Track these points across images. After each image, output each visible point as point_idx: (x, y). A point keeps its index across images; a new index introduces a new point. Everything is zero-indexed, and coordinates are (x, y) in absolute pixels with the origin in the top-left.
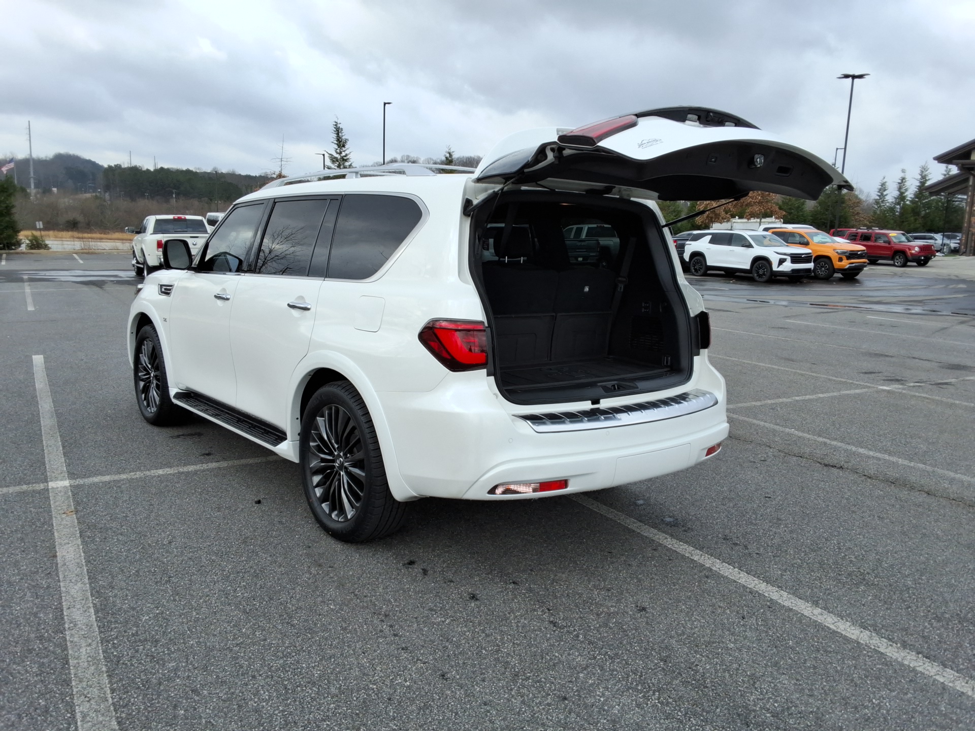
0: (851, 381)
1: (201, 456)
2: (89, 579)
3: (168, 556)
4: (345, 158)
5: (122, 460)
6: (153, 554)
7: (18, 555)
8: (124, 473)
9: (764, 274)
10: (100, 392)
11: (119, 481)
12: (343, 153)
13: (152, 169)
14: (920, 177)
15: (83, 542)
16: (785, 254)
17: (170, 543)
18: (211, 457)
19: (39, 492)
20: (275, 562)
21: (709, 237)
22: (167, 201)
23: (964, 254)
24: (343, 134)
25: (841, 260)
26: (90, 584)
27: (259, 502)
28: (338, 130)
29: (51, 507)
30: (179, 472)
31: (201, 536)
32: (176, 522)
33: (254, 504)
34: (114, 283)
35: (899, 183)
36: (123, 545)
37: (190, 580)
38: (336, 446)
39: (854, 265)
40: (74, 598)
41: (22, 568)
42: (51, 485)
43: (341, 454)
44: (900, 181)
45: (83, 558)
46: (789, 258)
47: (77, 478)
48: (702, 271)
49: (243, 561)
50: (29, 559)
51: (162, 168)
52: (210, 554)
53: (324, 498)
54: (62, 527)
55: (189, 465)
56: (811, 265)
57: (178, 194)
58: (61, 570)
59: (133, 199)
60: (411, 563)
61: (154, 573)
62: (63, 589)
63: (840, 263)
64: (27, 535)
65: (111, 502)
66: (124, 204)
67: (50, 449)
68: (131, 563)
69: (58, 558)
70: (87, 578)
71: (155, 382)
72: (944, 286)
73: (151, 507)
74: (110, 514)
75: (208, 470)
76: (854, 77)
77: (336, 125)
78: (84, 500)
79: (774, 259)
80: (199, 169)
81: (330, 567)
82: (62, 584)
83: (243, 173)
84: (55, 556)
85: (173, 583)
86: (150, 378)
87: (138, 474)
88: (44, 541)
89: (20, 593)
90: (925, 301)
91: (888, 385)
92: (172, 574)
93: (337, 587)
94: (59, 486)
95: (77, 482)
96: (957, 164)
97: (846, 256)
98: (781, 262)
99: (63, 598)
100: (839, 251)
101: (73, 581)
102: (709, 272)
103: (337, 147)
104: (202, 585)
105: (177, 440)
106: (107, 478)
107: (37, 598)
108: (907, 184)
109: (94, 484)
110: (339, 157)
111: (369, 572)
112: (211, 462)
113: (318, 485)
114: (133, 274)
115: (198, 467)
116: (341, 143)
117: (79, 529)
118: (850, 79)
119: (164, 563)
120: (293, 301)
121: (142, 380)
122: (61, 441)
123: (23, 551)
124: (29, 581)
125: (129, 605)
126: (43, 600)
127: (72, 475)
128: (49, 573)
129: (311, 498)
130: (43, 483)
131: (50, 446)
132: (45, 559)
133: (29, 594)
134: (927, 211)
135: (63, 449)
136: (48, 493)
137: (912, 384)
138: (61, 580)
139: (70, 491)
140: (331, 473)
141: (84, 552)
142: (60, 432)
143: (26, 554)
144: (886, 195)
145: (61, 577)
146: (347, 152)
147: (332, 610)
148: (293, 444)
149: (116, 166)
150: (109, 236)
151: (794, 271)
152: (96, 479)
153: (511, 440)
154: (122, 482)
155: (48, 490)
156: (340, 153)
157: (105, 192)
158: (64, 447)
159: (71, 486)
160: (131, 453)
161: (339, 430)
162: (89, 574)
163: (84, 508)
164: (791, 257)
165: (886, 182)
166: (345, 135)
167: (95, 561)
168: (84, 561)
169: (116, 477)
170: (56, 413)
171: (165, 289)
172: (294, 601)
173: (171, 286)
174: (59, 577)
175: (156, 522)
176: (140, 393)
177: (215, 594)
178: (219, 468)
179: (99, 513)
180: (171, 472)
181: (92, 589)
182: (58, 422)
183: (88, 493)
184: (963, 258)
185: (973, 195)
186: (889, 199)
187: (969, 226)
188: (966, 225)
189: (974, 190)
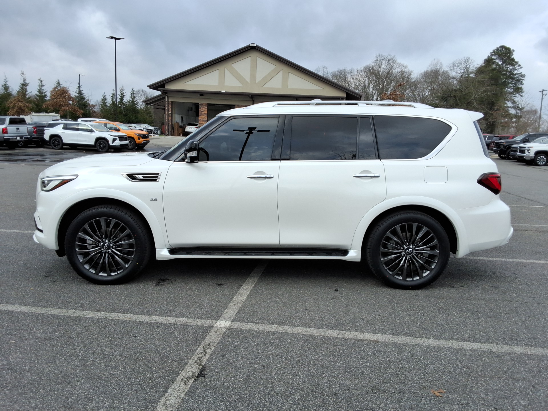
9: (104, 148)
16: (115, 136)
21: (62, 126)
25: (139, 139)
39: (145, 141)
44: (112, 95)
46: (118, 138)
48: (60, 146)
56: (127, 142)
63: (139, 141)
76: (116, 39)
79: (110, 139)
96: (159, 90)
97: (142, 137)
98: (114, 140)
100: (137, 134)
102: (64, 147)
134: (126, 112)
144: (106, 103)
151: (121, 145)
164: (119, 138)
173: (158, 174)
184: (168, 137)
185: (168, 106)
186: (108, 105)
187: (168, 121)
188: (166, 121)
189: (168, 103)
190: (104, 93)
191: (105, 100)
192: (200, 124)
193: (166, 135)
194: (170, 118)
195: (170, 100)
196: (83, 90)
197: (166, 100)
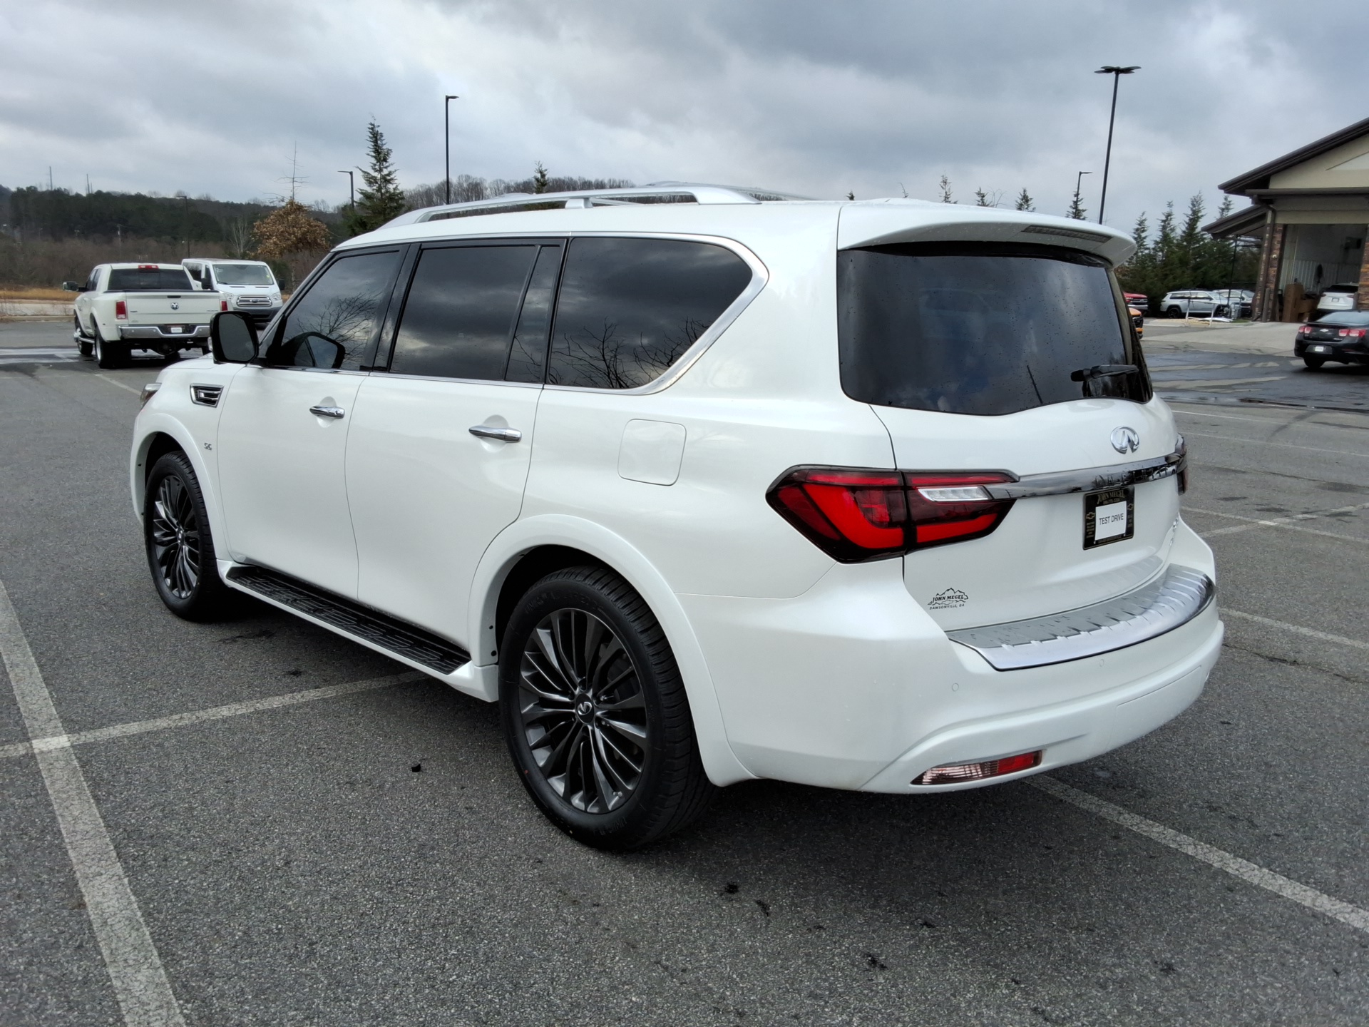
0: (1215, 514)
1: (284, 676)
2: (160, 955)
3: (293, 894)
4: (388, 178)
5: (149, 689)
6: (265, 890)
7: (10, 905)
8: (160, 716)
10: (76, 558)
11: (157, 733)
12: (384, 170)
13: (84, 194)
14: (1190, 212)
15: (127, 869)
17: (287, 863)
18: (302, 678)
19: (19, 762)
20: (493, 897)
22: (110, 241)
23: (1259, 318)
24: (384, 142)
26: (166, 967)
27: (417, 769)
28: (376, 137)
29: (47, 794)
30: (257, 712)
31: (338, 846)
32: (284, 816)
33: (410, 772)
34: (51, 368)
35: (1163, 221)
36: (202, 872)
37: (350, 948)
38: (578, 680)
40: (143, 1004)
41: (25, 936)
42: (38, 745)
43: (590, 694)
44: (1164, 218)
45: (135, 906)
47: (80, 730)
49: (433, 900)
50: (34, 913)
51: (99, 193)
52: (369, 887)
53: (554, 769)
54: (79, 837)
55: (270, 696)
57: (125, 231)
58: (101, 936)
59: (58, 239)
60: (732, 889)
61: (279, 936)
62: (117, 983)
64: (17, 858)
65: (154, 779)
66: (43, 246)
67: (17, 670)
68: (231, 914)
69: (89, 908)
70: (155, 953)
71: (186, 548)
72: (1248, 364)
73: (230, 785)
74: (160, 804)
75: (306, 704)
76: (1118, 71)
77: (372, 129)
78: (105, 775)
80: (155, 193)
81: (594, 905)
82: (111, 971)
83: (223, 200)
84: (82, 905)
85: (322, 956)
86: (175, 540)
87: (187, 719)
88: (52, 869)
89: (34, 999)
90: (1234, 387)
91: (1270, 520)
92: (311, 933)
93: (626, 952)
94: (51, 747)
95: (83, 738)
96: (1250, 195)
99: (122, 1004)
101: (131, 962)
103: (375, 162)
104: (377, 960)
105: (235, 647)
106: (134, 728)
107: (71, 1009)
108: (1174, 222)
109: (115, 741)
110: (379, 176)
111: (667, 913)
112: (307, 689)
113: (538, 746)
114: (77, 352)
115: (287, 699)
116: (381, 155)
117: (113, 840)
118: (1113, 74)
119: (290, 911)
120: (480, 423)
121: (162, 544)
122: (34, 654)
123: (19, 897)
124: (44, 969)
125: (255, 1016)
126: (83, 1013)
127: (71, 725)
128: (80, 947)
129: (526, 768)
130: (21, 741)
131: (17, 665)
132: (65, 913)
133: (52, 1001)
134: (1198, 260)
135: (42, 671)
136: (36, 764)
137: (1300, 516)
138: (107, 960)
139: (73, 757)
140: (567, 727)
141: (135, 894)
142: (27, 636)
143: (27, 903)
144: (1145, 238)
145: (105, 952)
146: (390, 169)
147: (639, 1006)
148: (483, 671)
149: (29, 189)
150: (23, 294)
152: (115, 731)
153: (955, 687)
154: (162, 736)
155: (33, 757)
156: (380, 170)
157: (14, 227)
158: (41, 667)
159: (73, 746)
160: (162, 674)
161: (586, 654)
162: (158, 944)
163: (109, 794)
165: (1145, 220)
166: (387, 144)
167: (160, 912)
168: (139, 914)
169: (150, 726)
170: (12, 600)
171: (206, 395)
172: (561, 990)
173: (218, 389)
174: (101, 954)
175: (248, 818)
176: (157, 565)
177: (409, 979)
178: (325, 701)
179: (139, 802)
180: (244, 711)
181: (173, 979)
182: (20, 617)
183: (109, 762)
184: (1259, 324)
185: (1272, 238)
186: (1150, 243)
187: (1267, 281)
188: (1261, 279)
189: (1273, 230)
190: (1143, 214)
191: (1143, 231)
192: (1362, 286)
193: (1255, 320)
194: (1273, 271)
195: (1281, 220)
196: (1084, 211)
197: (1269, 220)
